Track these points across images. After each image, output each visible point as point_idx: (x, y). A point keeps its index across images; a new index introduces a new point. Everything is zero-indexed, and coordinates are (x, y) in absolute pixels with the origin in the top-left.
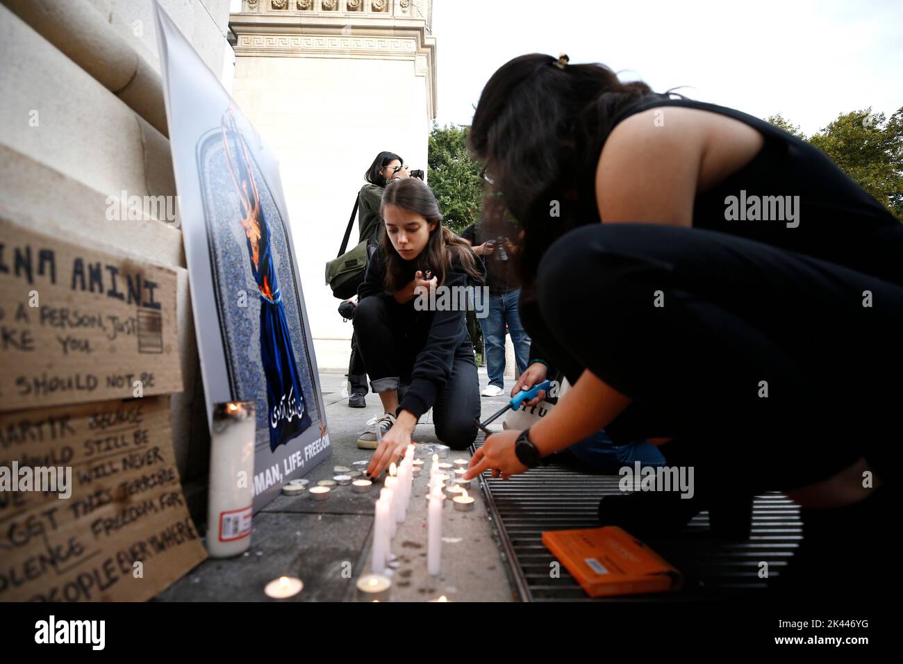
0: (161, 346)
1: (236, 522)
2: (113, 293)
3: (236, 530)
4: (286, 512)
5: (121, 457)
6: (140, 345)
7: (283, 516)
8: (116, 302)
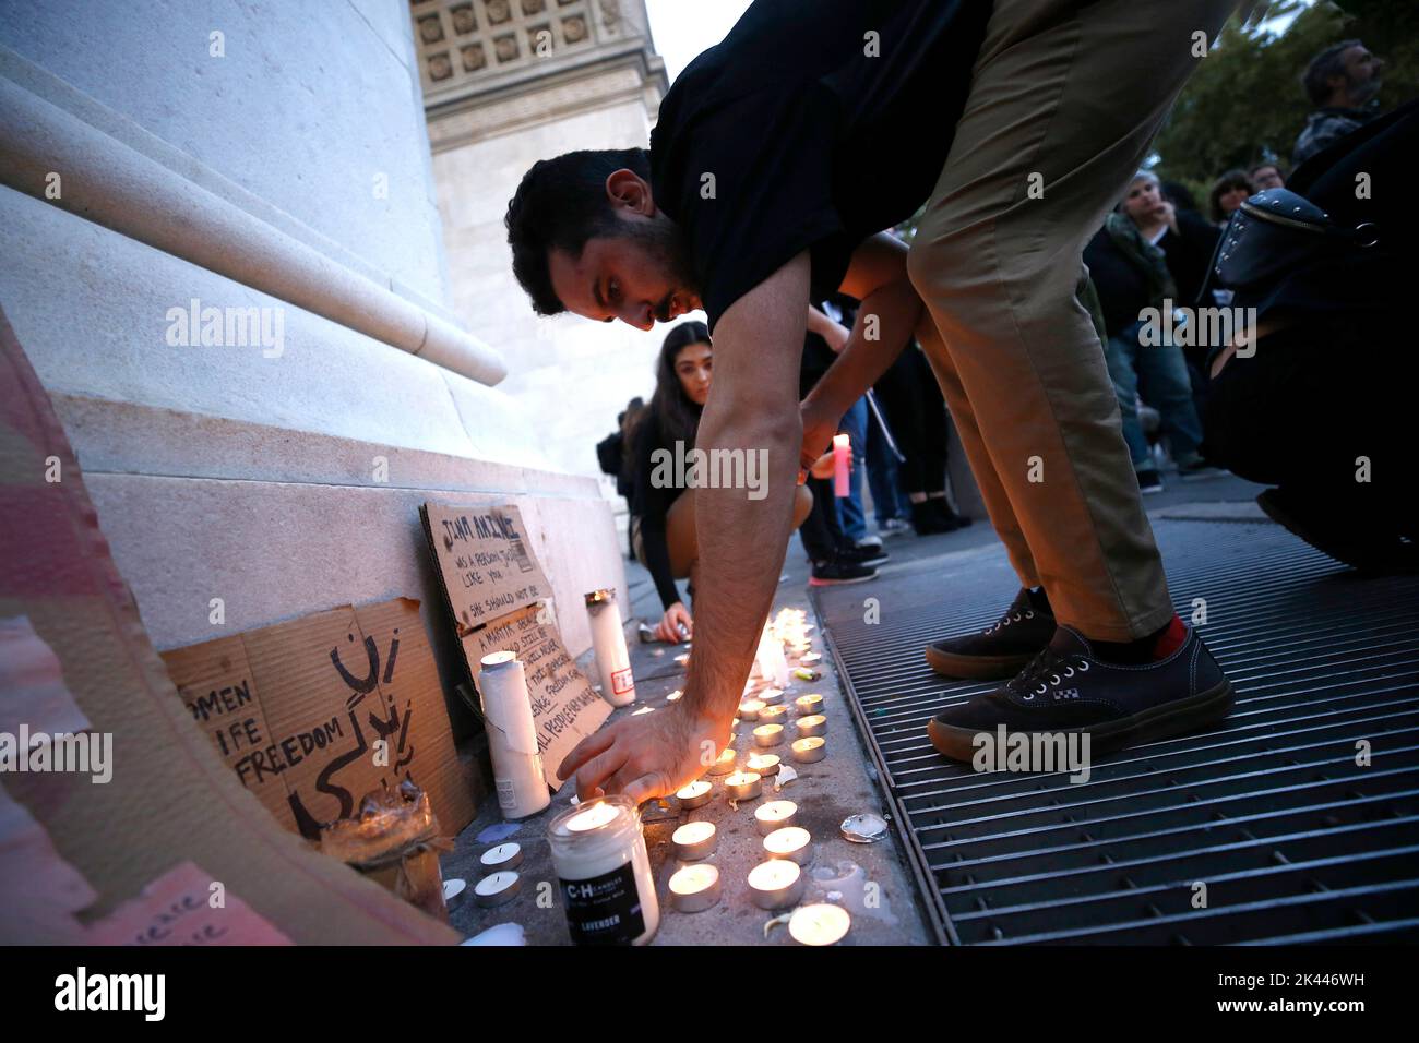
0: (529, 565)
1: (624, 679)
2: (496, 535)
3: (625, 685)
4: (649, 679)
5: (539, 647)
6: (521, 567)
7: (647, 682)
8: (498, 539)
